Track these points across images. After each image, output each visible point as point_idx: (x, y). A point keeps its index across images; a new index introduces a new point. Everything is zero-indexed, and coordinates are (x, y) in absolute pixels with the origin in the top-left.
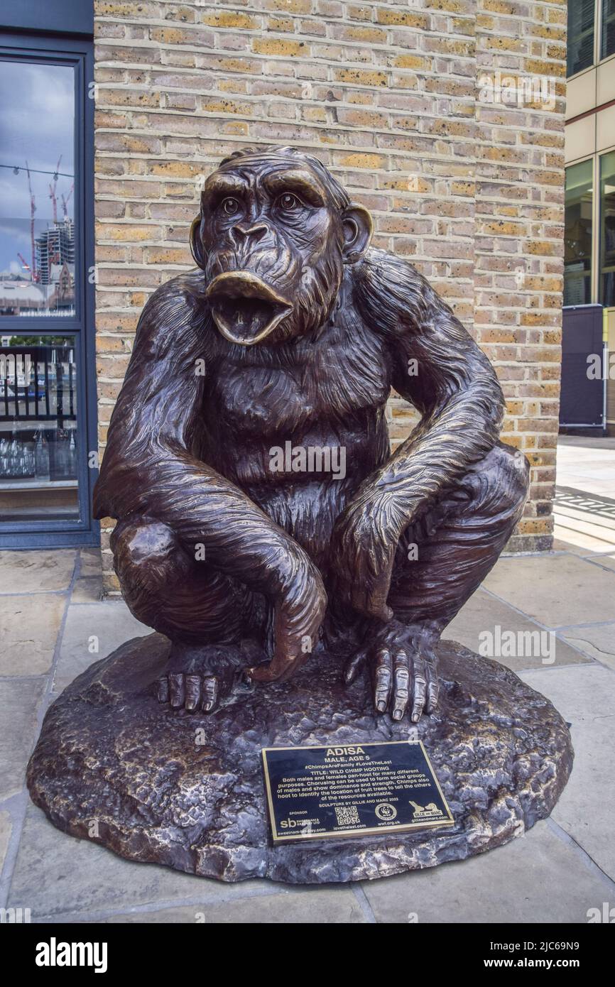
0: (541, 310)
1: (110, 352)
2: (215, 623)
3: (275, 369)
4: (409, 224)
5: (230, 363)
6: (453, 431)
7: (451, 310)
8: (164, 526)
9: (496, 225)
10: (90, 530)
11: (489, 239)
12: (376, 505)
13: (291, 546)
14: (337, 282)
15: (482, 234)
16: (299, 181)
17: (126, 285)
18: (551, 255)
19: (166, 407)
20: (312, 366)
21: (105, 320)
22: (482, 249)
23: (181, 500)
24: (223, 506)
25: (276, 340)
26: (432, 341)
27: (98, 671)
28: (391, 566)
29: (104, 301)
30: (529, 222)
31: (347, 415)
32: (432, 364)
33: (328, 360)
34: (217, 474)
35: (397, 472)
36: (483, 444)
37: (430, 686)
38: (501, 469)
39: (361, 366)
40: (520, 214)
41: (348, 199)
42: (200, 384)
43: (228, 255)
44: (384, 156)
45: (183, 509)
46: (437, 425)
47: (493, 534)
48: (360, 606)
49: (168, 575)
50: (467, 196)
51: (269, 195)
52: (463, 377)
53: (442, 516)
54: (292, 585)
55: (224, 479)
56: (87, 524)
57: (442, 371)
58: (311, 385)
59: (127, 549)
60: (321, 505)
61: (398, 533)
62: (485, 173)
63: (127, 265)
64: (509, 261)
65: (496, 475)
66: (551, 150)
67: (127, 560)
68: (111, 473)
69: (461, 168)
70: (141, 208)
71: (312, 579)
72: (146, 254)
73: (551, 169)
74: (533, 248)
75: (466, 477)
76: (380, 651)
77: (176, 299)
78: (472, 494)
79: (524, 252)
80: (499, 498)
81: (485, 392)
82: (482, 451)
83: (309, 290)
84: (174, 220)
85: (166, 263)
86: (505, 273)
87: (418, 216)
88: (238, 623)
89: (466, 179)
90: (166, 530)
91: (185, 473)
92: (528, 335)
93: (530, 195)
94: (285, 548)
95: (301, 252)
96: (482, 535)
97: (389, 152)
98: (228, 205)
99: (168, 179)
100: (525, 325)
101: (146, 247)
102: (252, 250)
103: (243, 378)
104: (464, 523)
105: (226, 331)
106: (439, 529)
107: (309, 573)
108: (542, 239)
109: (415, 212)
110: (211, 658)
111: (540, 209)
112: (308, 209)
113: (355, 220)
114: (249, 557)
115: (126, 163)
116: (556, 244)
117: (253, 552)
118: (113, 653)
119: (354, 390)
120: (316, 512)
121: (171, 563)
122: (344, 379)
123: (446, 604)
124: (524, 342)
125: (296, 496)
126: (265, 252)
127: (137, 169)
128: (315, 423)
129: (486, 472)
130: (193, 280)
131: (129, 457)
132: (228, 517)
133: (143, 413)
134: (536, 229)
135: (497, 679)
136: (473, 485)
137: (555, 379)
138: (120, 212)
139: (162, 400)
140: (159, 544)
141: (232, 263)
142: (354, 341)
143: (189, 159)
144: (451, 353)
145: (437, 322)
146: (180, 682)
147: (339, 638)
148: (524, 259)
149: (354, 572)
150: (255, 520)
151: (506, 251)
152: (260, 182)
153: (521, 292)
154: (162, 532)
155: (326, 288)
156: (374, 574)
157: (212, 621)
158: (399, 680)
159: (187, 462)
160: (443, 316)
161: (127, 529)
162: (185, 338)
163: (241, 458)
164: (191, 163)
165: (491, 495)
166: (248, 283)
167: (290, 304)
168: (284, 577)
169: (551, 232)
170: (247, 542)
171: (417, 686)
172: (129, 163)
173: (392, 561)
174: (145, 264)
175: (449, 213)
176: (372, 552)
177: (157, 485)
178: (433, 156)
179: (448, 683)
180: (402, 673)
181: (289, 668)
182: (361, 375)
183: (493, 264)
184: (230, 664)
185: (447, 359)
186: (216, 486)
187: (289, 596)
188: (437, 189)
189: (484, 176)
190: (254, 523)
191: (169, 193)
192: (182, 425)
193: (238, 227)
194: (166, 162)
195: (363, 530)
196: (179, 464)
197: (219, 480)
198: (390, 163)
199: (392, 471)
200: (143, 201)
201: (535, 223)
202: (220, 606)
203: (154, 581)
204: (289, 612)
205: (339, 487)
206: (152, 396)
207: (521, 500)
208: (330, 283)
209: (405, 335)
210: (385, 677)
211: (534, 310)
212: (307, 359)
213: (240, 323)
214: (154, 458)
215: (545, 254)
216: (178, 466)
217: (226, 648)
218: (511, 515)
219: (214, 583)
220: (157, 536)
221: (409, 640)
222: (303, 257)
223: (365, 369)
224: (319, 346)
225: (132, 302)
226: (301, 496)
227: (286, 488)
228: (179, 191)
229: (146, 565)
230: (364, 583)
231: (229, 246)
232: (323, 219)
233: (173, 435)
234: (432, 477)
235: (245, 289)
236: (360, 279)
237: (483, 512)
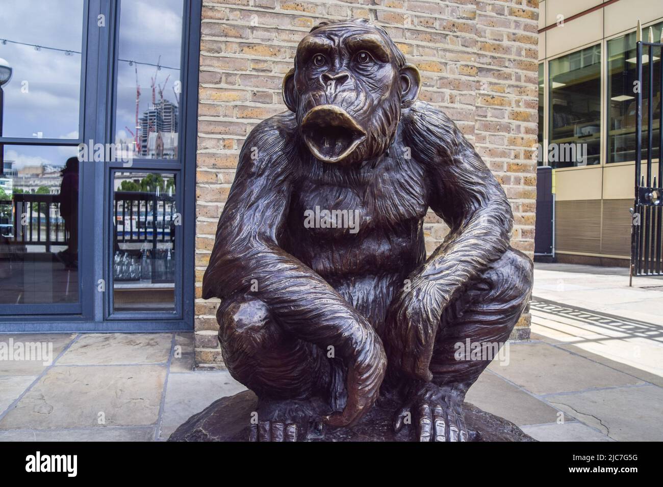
0: (522, 161)
1: (207, 183)
2: (296, 382)
3: (344, 187)
4: (428, 94)
5: (311, 182)
6: (478, 237)
7: (474, 148)
8: (262, 303)
9: (489, 99)
10: (183, 319)
11: (484, 109)
12: (423, 290)
13: (361, 320)
14: (397, 119)
15: (479, 105)
16: (373, 42)
17: (220, 133)
18: (529, 121)
19: (263, 213)
20: (372, 186)
21: (204, 159)
22: (479, 116)
23: (275, 283)
24: (308, 288)
25: (352, 161)
26: (461, 169)
27: (198, 421)
28: (434, 338)
29: (204, 144)
30: (513, 97)
31: (397, 224)
32: (461, 187)
33: (384, 181)
34: (302, 264)
35: (437, 266)
36: (499, 247)
37: (461, 434)
38: (513, 267)
39: (408, 187)
40: (507, 91)
41: (405, 60)
42: (289, 197)
43: (320, 94)
44: (411, 45)
45: (277, 289)
46: (466, 232)
47: (507, 316)
48: (409, 369)
49: (264, 340)
50: (470, 76)
51: (348, 52)
52: (484, 197)
53: (468, 302)
54: (363, 349)
55: (308, 267)
56: (181, 314)
57: (468, 192)
58: (371, 200)
59: (233, 320)
60: (375, 293)
61: (440, 312)
62: (481, 61)
63: (221, 119)
64: (498, 125)
65: (509, 271)
66: (528, 46)
67: (232, 328)
68: (219, 262)
69: (466, 56)
70: (233, 77)
71: (377, 345)
72: (236, 111)
73: (529, 59)
74: (516, 116)
75: (487, 272)
76: (422, 406)
77: (272, 132)
78: (491, 285)
79: (509, 119)
80: (511, 289)
81: (500, 209)
82: (499, 252)
83: (378, 124)
84: (257, 87)
85: (250, 118)
86: (496, 134)
87: (435, 89)
88: (310, 384)
89: (469, 63)
90: (263, 305)
91: (279, 262)
92: (512, 179)
93: (513, 78)
94: (357, 320)
95: (373, 95)
96: (499, 317)
97: (414, 42)
98: (317, 59)
99: (254, 57)
100: (511, 171)
101: (236, 106)
102: (338, 90)
103: (320, 193)
104: (485, 308)
105: (316, 151)
106: (466, 312)
107: (375, 340)
108: (522, 109)
109: (433, 86)
110: (291, 410)
111: (521, 88)
112: (378, 64)
113: (409, 76)
114: (328, 327)
115: (224, 44)
116: (533, 114)
117: (332, 323)
118: (207, 408)
119: (403, 205)
120: (371, 298)
121: (266, 332)
122: (395, 196)
123: (471, 370)
124: (510, 184)
125: (356, 286)
126: (348, 93)
127: (231, 49)
128: (373, 229)
129: (501, 269)
130: (283, 120)
131: (234, 250)
132: (312, 296)
133: (245, 216)
134: (518, 102)
135: (505, 431)
136: (492, 279)
137: (532, 212)
138: (218, 80)
139: (260, 207)
140: (258, 316)
141: (323, 100)
142: (403, 169)
143: (269, 43)
144: (475, 179)
145: (465, 155)
146: (267, 427)
147: (386, 397)
148: (510, 123)
149: (405, 342)
150: (333, 299)
151: (496, 117)
152: (343, 42)
153: (508, 148)
154: (260, 307)
155: (389, 124)
156: (421, 343)
157: (294, 380)
158: (438, 428)
159: (279, 254)
160: (468, 152)
161: (232, 305)
162: (278, 161)
163: (315, 255)
164: (271, 46)
165: (506, 286)
166: (336, 113)
167: (365, 132)
168: (356, 343)
169: (528, 105)
170: (327, 315)
171: (452, 433)
172: (226, 45)
173: (435, 334)
174: (235, 118)
175: (457, 88)
176: (421, 326)
177: (256, 271)
178: (446, 46)
179: (471, 432)
180: (440, 423)
181: (357, 416)
182: (408, 194)
183: (487, 127)
184: (305, 415)
185: (472, 183)
186: (302, 273)
187: (360, 359)
188: (448, 71)
189: (481, 63)
190: (332, 301)
191: (254, 67)
192: (275, 227)
193: (327, 74)
194: (253, 45)
195: (413, 309)
196: (273, 255)
197: (305, 268)
198: (415, 51)
199: (434, 265)
200: (235, 72)
201: (518, 98)
202: (299, 368)
203: (253, 347)
204: (360, 370)
205: (388, 279)
206: (252, 204)
207: (528, 290)
208: (392, 120)
209: (441, 165)
210: (427, 426)
211: (516, 161)
212: (369, 181)
213: (327, 146)
214: (254, 250)
215: (524, 120)
216: (273, 257)
217: (301, 402)
218: (520, 302)
219: (296, 349)
220: (256, 310)
221: (443, 398)
222: (374, 99)
223: (411, 189)
224: (377, 171)
225: (224, 146)
226: (360, 286)
227: (349, 280)
228: (261, 66)
229: (247, 333)
230: (413, 351)
231: (319, 88)
232: (388, 72)
233: (268, 234)
234: (464, 270)
235: (333, 119)
236: (409, 122)
237: (501, 299)
